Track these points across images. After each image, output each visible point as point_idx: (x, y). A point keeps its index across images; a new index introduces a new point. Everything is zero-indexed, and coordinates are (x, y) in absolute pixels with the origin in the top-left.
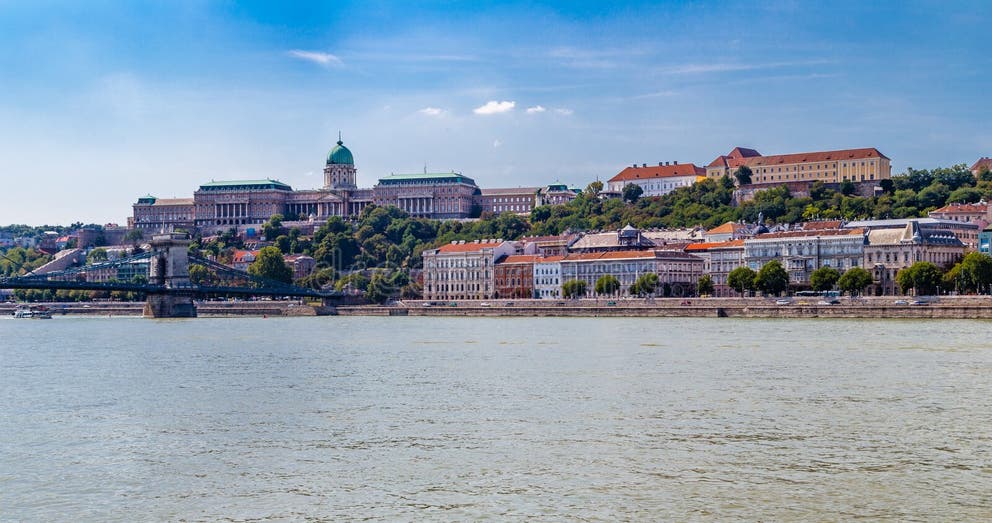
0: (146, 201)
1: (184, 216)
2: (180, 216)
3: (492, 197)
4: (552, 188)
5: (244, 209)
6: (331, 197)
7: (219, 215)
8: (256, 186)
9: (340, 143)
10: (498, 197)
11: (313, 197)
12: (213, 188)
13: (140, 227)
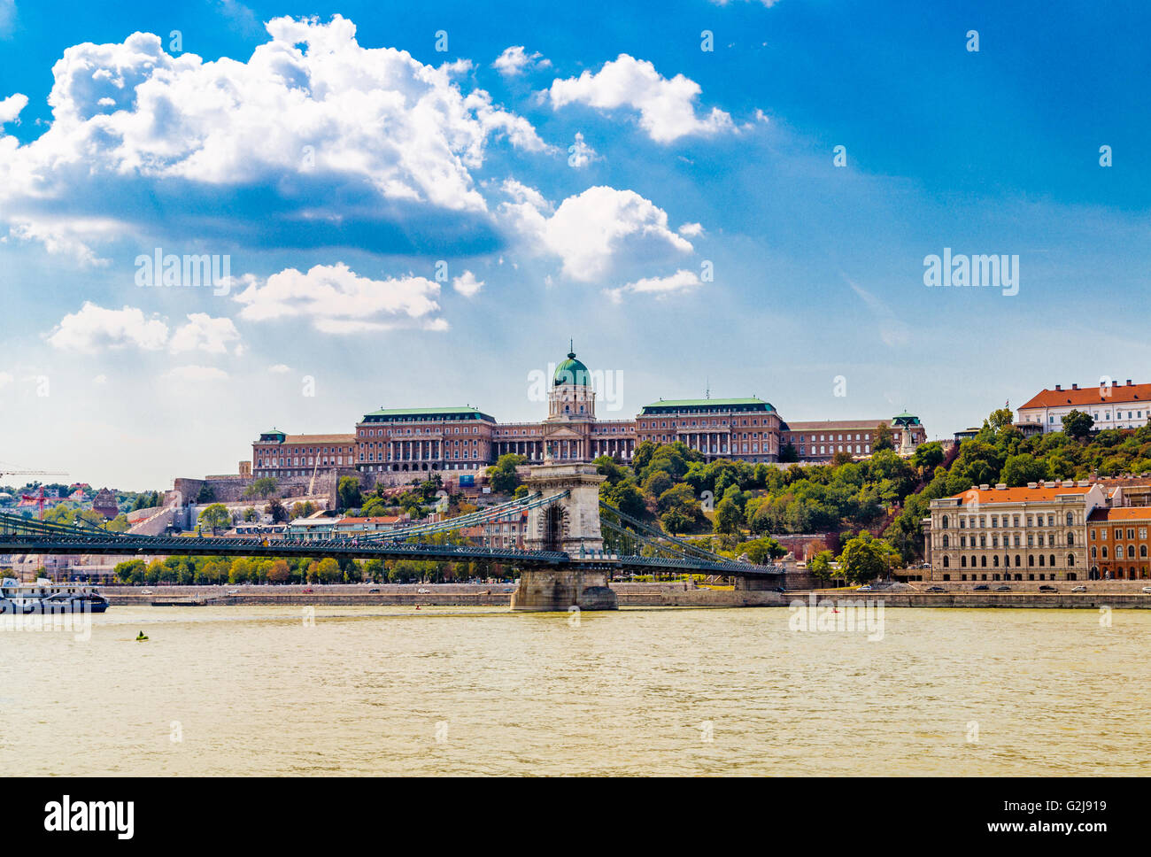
0: (273, 437)
1: (333, 459)
2: (326, 459)
3: (809, 434)
4: (899, 421)
5: (435, 448)
6: (564, 432)
7: (396, 457)
8: (453, 416)
9: (572, 356)
10: (818, 434)
11: (533, 433)
12: (386, 418)
13: (263, 475)
